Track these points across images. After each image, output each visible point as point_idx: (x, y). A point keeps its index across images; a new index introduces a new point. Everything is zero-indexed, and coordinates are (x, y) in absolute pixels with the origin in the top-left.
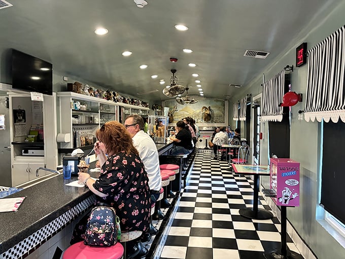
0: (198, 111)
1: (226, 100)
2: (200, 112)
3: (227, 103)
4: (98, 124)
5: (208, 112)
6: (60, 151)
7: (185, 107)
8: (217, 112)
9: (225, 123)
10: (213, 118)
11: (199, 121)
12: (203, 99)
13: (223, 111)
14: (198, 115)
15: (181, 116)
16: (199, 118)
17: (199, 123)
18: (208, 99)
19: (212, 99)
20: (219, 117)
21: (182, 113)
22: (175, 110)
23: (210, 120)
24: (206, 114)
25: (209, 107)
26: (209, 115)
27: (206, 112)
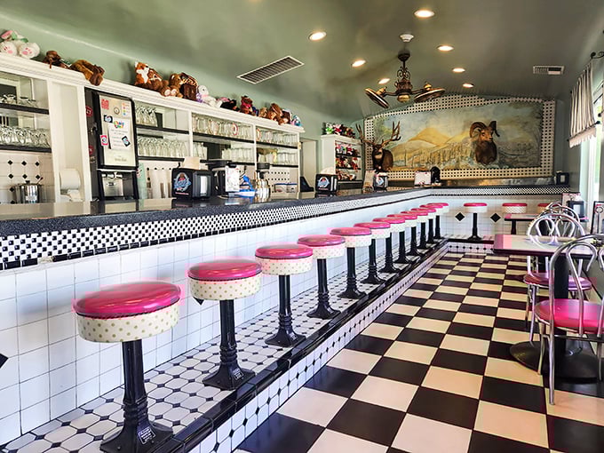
0: (460, 138)
1: (549, 99)
2: (465, 141)
3: (549, 106)
5: (486, 137)
7: (425, 128)
8: (518, 136)
9: (543, 169)
10: (503, 155)
11: (462, 163)
12: (476, 104)
13: (535, 133)
14: (460, 148)
15: (412, 154)
16: (462, 157)
17: (463, 171)
18: (489, 102)
19: (503, 100)
20: (524, 150)
21: (414, 144)
22: (394, 138)
23: (495, 159)
24: (482, 142)
25: (493, 124)
26: (491, 145)
27: (483, 138)
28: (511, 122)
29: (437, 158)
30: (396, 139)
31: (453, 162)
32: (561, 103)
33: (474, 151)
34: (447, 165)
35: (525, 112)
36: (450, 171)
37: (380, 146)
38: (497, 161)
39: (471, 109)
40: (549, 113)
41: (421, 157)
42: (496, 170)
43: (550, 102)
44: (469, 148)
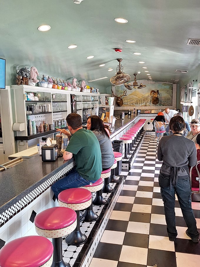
0: (147, 95)
1: (175, 83)
2: (148, 96)
3: (175, 86)
4: (51, 112)
5: (156, 96)
6: (17, 139)
7: (134, 90)
8: (165, 95)
9: (173, 106)
10: (161, 102)
11: (148, 104)
12: (152, 83)
13: (171, 94)
14: (147, 99)
15: (130, 100)
16: (147, 102)
17: (148, 107)
18: (156, 83)
19: (161, 83)
20: (167, 100)
21: (131, 96)
22: (124, 94)
23: (158, 103)
24: (154, 97)
25: (158, 91)
26: (157, 99)
27: (155, 96)
28: (163, 90)
29: (139, 102)
30: (125, 95)
31: (144, 104)
32: (178, 85)
33: (151, 100)
34: (142, 104)
35: (167, 87)
36: (143, 107)
37: (119, 98)
38: (159, 104)
39: (150, 85)
40: (175, 88)
41: (133, 101)
42: (159, 107)
43: (175, 84)
44: (150, 98)
